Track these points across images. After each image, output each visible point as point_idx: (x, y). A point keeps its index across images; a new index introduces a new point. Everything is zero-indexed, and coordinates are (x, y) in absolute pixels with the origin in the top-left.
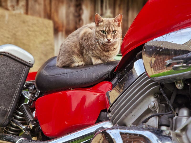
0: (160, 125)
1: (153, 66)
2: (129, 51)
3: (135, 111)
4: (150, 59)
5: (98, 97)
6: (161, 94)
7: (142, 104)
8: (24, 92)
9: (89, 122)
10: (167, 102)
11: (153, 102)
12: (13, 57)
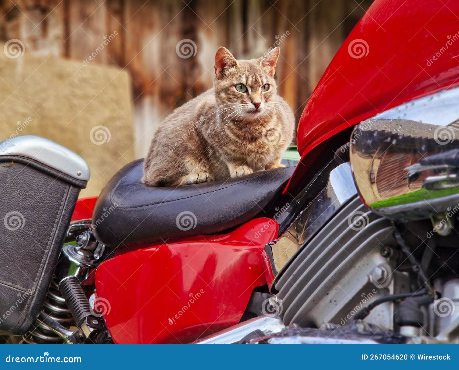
0: (399, 323)
1: (375, 179)
2: (315, 144)
3: (336, 289)
4: (368, 161)
5: (246, 256)
6: (398, 248)
7: (352, 272)
8: (66, 248)
9: (225, 319)
10: (414, 268)
11: (379, 266)
12: (39, 166)
